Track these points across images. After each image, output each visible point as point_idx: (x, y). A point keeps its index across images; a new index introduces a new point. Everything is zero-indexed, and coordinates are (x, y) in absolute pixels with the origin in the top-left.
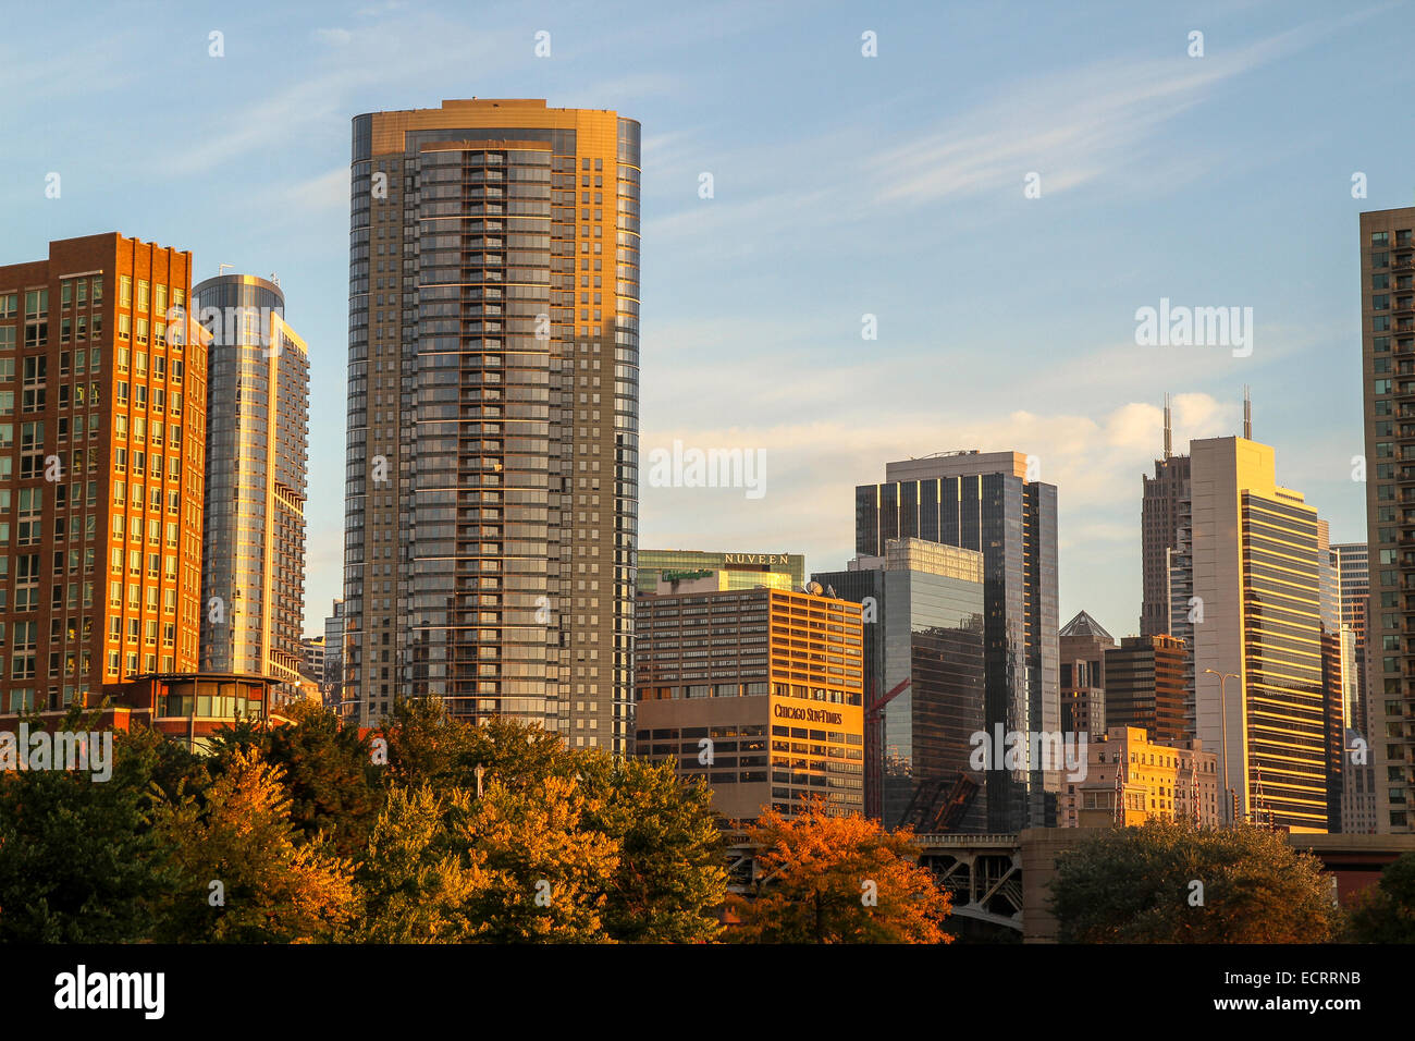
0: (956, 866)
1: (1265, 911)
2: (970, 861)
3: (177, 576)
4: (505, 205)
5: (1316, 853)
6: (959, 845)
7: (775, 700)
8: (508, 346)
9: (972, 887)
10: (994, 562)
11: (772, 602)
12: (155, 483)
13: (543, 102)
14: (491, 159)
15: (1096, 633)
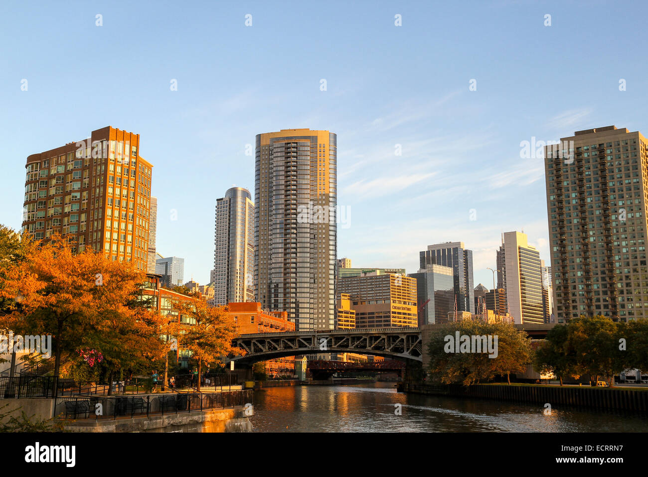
0: (400, 339)
1: (503, 351)
2: (404, 337)
3: (132, 242)
4: (297, 157)
5: (526, 331)
6: (400, 332)
7: (392, 304)
8: (298, 197)
9: (405, 347)
10: (456, 271)
11: (391, 278)
12: (124, 211)
13: (309, 129)
14: (293, 145)
15: (484, 289)
